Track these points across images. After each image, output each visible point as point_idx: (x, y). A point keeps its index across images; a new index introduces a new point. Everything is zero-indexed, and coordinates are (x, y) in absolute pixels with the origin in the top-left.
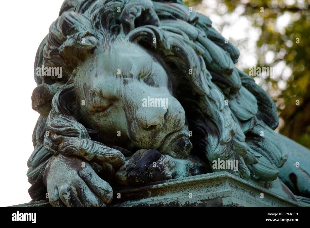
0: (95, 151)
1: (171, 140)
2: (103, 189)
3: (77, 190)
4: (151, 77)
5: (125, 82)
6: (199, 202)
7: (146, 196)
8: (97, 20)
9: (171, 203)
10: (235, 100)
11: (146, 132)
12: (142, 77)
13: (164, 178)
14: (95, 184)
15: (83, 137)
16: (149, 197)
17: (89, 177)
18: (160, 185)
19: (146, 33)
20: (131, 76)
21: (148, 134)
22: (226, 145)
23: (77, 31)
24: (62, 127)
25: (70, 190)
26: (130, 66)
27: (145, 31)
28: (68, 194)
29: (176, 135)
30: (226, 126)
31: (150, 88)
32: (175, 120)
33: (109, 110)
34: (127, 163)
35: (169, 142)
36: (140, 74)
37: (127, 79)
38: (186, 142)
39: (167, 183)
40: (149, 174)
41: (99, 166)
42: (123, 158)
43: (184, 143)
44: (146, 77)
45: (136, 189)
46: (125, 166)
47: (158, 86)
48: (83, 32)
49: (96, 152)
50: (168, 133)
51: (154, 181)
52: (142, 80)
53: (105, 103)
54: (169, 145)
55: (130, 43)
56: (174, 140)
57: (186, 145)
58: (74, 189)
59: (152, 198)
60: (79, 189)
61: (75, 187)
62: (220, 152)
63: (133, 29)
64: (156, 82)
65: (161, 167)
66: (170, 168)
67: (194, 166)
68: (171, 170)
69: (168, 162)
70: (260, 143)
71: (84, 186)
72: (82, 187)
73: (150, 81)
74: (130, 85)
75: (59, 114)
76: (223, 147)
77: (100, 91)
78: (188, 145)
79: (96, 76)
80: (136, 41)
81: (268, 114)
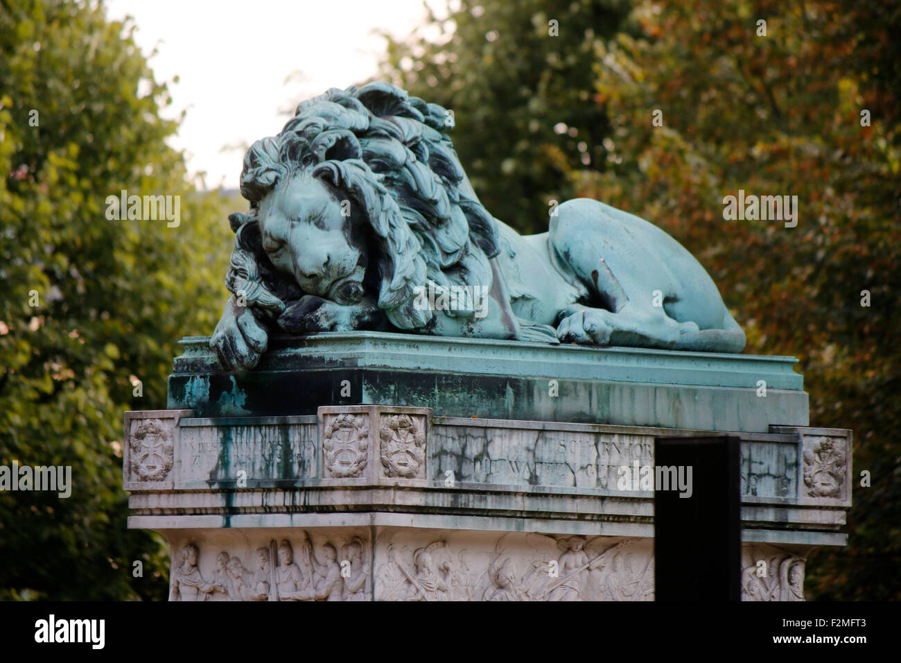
0: (255, 297)
1: (336, 287)
2: (254, 340)
3: (230, 339)
4: (322, 219)
5: (293, 226)
6: (340, 360)
7: (302, 345)
8: (284, 152)
9: (318, 357)
10: (445, 229)
11: (308, 280)
12: (313, 219)
13: (319, 329)
14: (248, 335)
15: (251, 279)
16: (305, 347)
17: (244, 326)
18: (313, 337)
19: (328, 169)
20: (299, 220)
21: (309, 281)
22: (395, 293)
23: (260, 165)
24: (237, 265)
25: (223, 338)
26: (298, 209)
27: (327, 167)
28: (222, 342)
29: (342, 282)
30: (399, 271)
31: (320, 231)
32: (338, 268)
33: (280, 251)
34: (288, 310)
35: (335, 288)
36: (310, 217)
37: (295, 223)
38: (353, 289)
39: (320, 336)
40: (305, 324)
41: (260, 312)
42: (282, 306)
43: (351, 289)
44: (317, 220)
45: (294, 338)
46: (284, 314)
47: (328, 230)
48: (264, 166)
49: (257, 298)
50: (332, 280)
51: (309, 332)
52: (312, 223)
53: (275, 245)
54: (335, 292)
55: (312, 178)
56: (340, 287)
57: (353, 292)
58: (227, 338)
59: (307, 348)
60: (231, 338)
61: (228, 336)
62: (388, 300)
63: (322, 161)
64: (326, 226)
65: (316, 319)
66: (328, 318)
67: (363, 312)
68: (328, 321)
69: (326, 312)
70: (466, 277)
71: (238, 335)
72: (234, 336)
73: (321, 224)
74: (296, 229)
75: (239, 249)
76: (392, 294)
77: (270, 233)
78: (355, 292)
79: (270, 215)
80: (320, 176)
81: (489, 239)
